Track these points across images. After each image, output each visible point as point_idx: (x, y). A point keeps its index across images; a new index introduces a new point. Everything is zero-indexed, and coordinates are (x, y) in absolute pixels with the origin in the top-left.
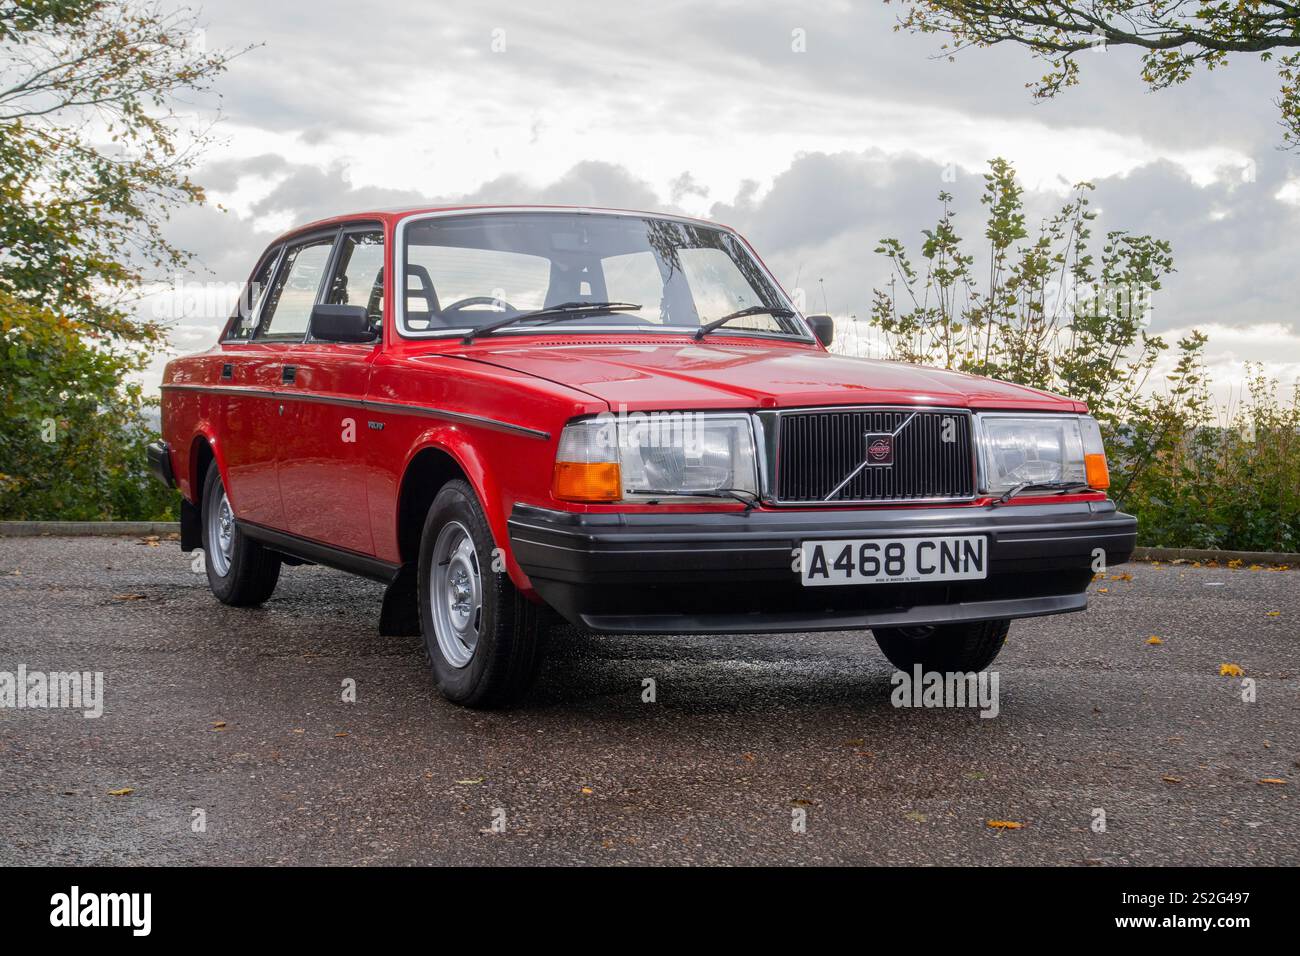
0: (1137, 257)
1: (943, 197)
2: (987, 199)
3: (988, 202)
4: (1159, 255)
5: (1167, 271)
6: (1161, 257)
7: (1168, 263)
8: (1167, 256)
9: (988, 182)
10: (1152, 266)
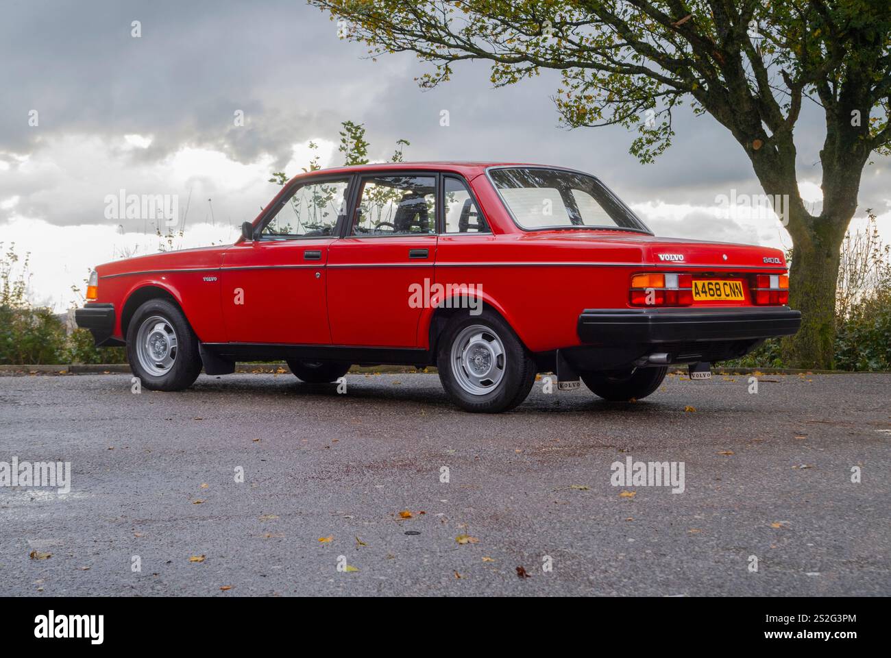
2: (341, 149)
3: (343, 151)
9: (344, 135)
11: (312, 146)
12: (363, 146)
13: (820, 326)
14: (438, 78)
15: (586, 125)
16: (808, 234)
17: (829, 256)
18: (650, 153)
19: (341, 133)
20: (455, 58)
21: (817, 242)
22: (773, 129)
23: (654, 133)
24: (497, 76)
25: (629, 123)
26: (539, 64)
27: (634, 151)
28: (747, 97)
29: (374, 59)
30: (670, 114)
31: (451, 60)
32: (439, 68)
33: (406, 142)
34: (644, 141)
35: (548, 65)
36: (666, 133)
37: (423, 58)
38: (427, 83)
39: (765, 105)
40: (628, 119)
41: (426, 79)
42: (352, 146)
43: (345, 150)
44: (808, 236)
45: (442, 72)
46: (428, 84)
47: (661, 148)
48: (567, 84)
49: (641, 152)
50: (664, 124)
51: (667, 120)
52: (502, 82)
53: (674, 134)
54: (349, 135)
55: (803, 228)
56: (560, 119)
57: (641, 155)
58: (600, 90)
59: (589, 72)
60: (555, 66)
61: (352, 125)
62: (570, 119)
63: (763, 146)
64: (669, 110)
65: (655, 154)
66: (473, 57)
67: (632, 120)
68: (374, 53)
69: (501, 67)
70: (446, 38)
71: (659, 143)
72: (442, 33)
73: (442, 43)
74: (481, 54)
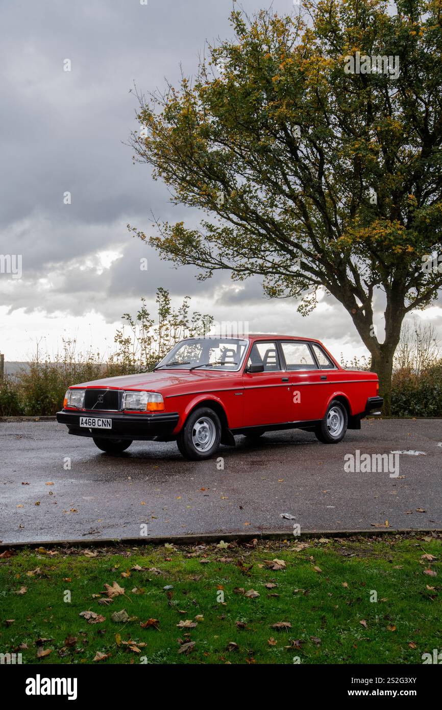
11: (142, 300)
13: (384, 394)
14: (206, 276)
15: (276, 297)
16: (378, 352)
17: (387, 362)
18: (307, 311)
19: (157, 293)
20: (214, 268)
21: (382, 356)
22: (363, 301)
23: (309, 302)
24: (234, 276)
25: (297, 297)
26: (253, 272)
27: (299, 310)
28: (349, 286)
30: (315, 293)
31: (212, 269)
32: (207, 272)
33: (189, 297)
34: (304, 306)
35: (258, 273)
36: (314, 301)
37: (198, 267)
39: (358, 291)
40: (297, 295)
41: (200, 276)
42: (162, 300)
43: (159, 302)
44: (378, 353)
45: (208, 274)
46: (201, 279)
47: (312, 308)
49: (302, 311)
50: (313, 298)
51: (314, 296)
52: (236, 279)
53: (317, 302)
54: (161, 294)
55: (376, 349)
56: (265, 293)
57: (302, 312)
59: (277, 276)
60: (261, 273)
61: (162, 289)
62: (269, 294)
63: (357, 311)
64: (315, 291)
65: (309, 311)
66: (222, 268)
68: (177, 266)
69: (236, 272)
70: (210, 260)
71: (311, 306)
72: (208, 257)
73: (208, 262)
74: (227, 267)
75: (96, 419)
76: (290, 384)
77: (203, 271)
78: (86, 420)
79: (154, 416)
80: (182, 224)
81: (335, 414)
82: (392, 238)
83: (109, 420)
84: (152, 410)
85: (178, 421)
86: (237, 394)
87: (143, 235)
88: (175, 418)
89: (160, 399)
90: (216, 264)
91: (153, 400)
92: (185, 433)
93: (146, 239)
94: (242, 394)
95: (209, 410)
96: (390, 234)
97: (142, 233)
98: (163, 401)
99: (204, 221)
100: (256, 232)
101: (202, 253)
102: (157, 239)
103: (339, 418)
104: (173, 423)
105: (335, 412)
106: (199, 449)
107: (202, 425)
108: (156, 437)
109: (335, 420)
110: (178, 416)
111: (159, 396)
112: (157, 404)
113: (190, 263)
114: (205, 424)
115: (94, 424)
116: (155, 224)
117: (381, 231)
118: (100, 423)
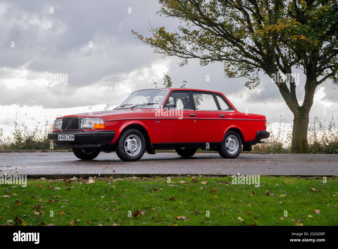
0: (196, 98)
1: (155, 83)
2: (164, 84)
3: (165, 85)
4: (200, 97)
5: (202, 101)
6: (201, 98)
7: (202, 99)
8: (202, 98)
9: (165, 80)
10: (199, 100)
12: (171, 83)
14: (184, 63)
15: (233, 77)
18: (254, 86)
19: (164, 79)
20: (188, 58)
21: (300, 114)
24: (202, 63)
26: (213, 59)
27: (246, 85)
28: (275, 69)
29: (164, 58)
30: (258, 74)
31: (187, 58)
32: (184, 61)
33: (186, 82)
34: (250, 82)
35: (217, 60)
36: (257, 80)
37: (179, 58)
38: (182, 65)
41: (181, 64)
42: (167, 83)
44: (297, 112)
47: (257, 84)
48: (226, 65)
50: (257, 77)
52: (204, 64)
53: (260, 80)
56: (225, 75)
57: (249, 87)
58: (235, 67)
61: (167, 76)
62: (229, 75)
63: (281, 84)
64: (257, 73)
66: (193, 57)
67: (248, 76)
68: (164, 57)
69: (203, 60)
70: (185, 52)
71: (256, 83)
72: (184, 50)
73: (184, 54)
74: (195, 57)
75: (66, 135)
76: (196, 118)
77: (182, 60)
78: (61, 136)
79: (97, 132)
80: (163, 28)
81: (232, 140)
82: (289, 30)
83: (73, 135)
84: (97, 128)
85: (114, 135)
86: (157, 122)
87: (142, 37)
88: (113, 134)
89: (102, 122)
90: (188, 54)
91: (98, 122)
92: (120, 144)
93: (143, 39)
94: (160, 122)
95: (137, 131)
96: (288, 28)
97: (141, 35)
98: (103, 123)
99: (181, 27)
100: (218, 33)
101: (181, 48)
102: (151, 39)
103: (235, 143)
104: (110, 137)
105: (232, 138)
106: (130, 155)
107: (132, 140)
108: (100, 145)
109: (232, 144)
110: (114, 132)
111: (101, 120)
112: (100, 125)
113: (173, 55)
114: (134, 139)
115: (65, 138)
116: (151, 30)
117: (282, 25)
118: (68, 137)
